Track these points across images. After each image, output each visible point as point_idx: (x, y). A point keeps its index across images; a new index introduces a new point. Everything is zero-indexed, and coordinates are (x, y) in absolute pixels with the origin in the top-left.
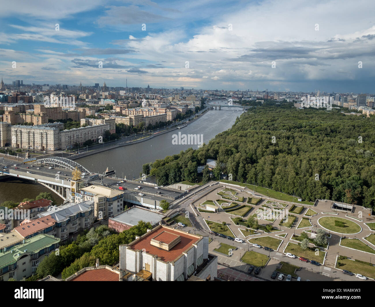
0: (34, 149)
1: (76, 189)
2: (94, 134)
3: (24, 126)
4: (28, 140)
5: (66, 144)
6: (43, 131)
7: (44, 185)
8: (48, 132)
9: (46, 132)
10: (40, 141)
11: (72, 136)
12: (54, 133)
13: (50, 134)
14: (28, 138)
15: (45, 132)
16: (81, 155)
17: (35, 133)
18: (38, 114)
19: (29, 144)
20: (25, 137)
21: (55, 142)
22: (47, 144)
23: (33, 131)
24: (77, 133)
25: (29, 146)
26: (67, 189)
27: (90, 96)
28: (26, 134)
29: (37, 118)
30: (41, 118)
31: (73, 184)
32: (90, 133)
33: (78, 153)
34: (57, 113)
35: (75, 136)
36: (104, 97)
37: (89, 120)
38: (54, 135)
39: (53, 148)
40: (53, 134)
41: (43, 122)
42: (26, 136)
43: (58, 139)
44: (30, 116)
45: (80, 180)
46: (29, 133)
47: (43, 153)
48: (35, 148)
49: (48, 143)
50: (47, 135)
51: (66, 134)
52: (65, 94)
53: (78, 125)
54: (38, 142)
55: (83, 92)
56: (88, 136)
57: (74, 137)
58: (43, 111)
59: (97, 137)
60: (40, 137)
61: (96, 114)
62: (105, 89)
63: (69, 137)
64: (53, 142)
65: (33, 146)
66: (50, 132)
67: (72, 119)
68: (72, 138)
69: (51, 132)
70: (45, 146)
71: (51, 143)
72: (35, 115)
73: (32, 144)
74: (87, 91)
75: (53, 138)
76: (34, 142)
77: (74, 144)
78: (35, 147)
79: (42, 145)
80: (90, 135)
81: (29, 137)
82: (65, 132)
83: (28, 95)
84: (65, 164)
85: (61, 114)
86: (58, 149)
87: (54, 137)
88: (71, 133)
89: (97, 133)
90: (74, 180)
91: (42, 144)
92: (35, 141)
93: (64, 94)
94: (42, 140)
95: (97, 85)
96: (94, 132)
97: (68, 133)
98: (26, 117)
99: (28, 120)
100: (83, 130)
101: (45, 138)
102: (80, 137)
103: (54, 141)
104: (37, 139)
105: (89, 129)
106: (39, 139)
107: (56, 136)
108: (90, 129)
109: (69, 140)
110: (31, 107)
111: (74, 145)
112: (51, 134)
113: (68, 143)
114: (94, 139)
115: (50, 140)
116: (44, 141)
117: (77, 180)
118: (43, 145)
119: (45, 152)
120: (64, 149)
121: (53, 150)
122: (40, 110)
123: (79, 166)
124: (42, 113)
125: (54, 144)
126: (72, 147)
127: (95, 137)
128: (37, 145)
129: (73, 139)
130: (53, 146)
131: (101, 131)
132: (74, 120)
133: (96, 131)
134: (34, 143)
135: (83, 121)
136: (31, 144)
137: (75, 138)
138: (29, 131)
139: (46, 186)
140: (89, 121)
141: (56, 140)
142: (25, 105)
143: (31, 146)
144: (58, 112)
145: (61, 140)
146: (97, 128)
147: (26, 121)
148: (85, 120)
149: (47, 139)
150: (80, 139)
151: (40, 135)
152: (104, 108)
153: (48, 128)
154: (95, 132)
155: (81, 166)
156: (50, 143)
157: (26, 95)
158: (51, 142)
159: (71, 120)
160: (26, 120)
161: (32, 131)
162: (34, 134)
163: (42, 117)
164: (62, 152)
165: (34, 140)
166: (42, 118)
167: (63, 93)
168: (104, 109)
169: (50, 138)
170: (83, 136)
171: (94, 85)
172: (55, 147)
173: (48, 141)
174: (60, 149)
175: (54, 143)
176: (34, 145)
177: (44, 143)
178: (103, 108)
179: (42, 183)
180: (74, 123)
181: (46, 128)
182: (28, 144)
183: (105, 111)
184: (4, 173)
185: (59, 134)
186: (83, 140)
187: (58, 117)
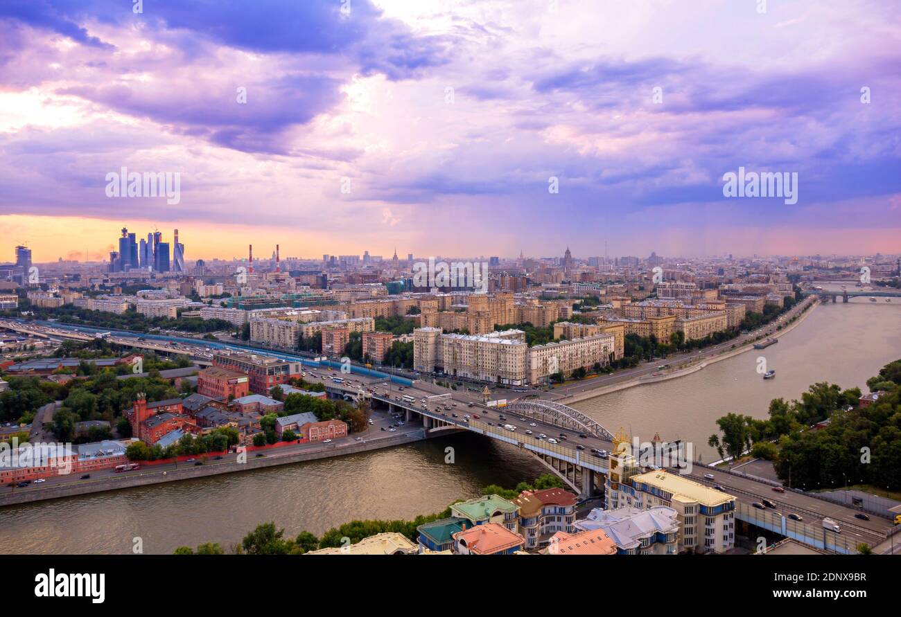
0: (482, 380)
1: (623, 476)
2: (587, 355)
4: (471, 363)
5: (539, 373)
10: (494, 366)
14: (471, 359)
15: (502, 348)
20: (466, 355)
21: (520, 368)
22: (505, 373)
23: (481, 346)
29: (475, 320)
31: (614, 464)
32: (579, 352)
37: (570, 327)
42: (468, 355)
46: (473, 349)
48: (484, 379)
50: (505, 354)
53: (551, 336)
54: (490, 368)
56: (577, 359)
59: (591, 361)
60: (494, 358)
63: (544, 359)
64: (517, 368)
65: (480, 374)
66: (511, 349)
67: (532, 322)
70: (501, 375)
72: (471, 315)
76: (482, 366)
78: (484, 377)
79: (496, 374)
80: (579, 356)
81: (474, 358)
82: (537, 350)
85: (512, 314)
89: (591, 354)
91: (496, 371)
92: (485, 365)
96: (587, 351)
99: (459, 325)
100: (568, 348)
101: (503, 360)
107: (521, 357)
112: (514, 352)
113: (541, 372)
114: (588, 365)
115: (511, 364)
116: (501, 367)
118: (499, 374)
125: (519, 373)
127: (589, 361)
128: (488, 372)
131: (599, 349)
133: (591, 350)
134: (482, 369)
135: (558, 329)
136: (476, 371)
141: (522, 364)
142: (444, 295)
145: (530, 366)
146: (592, 343)
148: (562, 326)
149: (505, 362)
154: (589, 351)
161: (479, 346)
162: (482, 351)
163: (483, 318)
165: (482, 362)
169: (511, 360)
170: (567, 359)
175: (518, 370)
176: (482, 373)
177: (501, 370)
182: (471, 370)
183: (587, 307)
184: (458, 425)
185: (526, 352)
186: (567, 366)
187: (507, 319)
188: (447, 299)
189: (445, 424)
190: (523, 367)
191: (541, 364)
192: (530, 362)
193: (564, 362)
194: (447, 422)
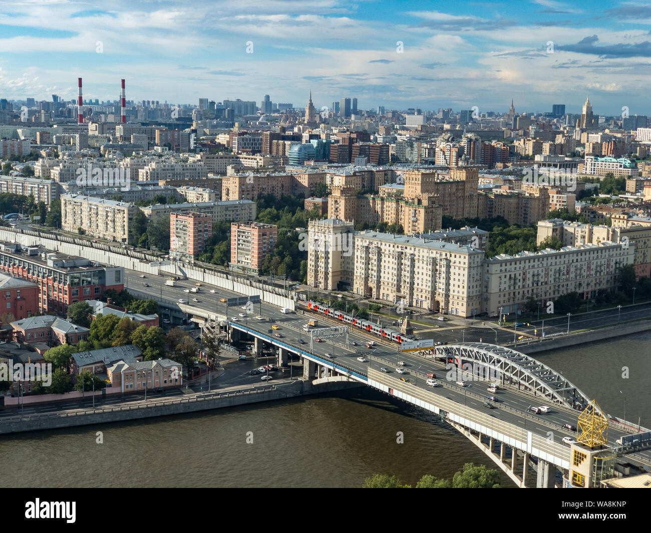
0: (411, 305)
1: (591, 479)
2: (585, 274)
3: (388, 236)
4: (395, 278)
5: (502, 299)
6: (438, 256)
7: (466, 434)
8: (453, 259)
9: (446, 259)
10: (430, 284)
11: (520, 278)
12: (470, 263)
13: (457, 264)
14: (395, 272)
15: (444, 256)
16: (550, 344)
17: (416, 258)
18: (416, 201)
19: (399, 290)
20: (389, 265)
21: (471, 290)
22: (447, 296)
23: (412, 252)
24: (533, 266)
25: (399, 294)
26: (540, 464)
27: (546, 146)
28: (391, 260)
29: (412, 211)
30: (422, 211)
31: (579, 458)
32: (572, 269)
33: (539, 335)
34: (464, 197)
35: (529, 276)
36: (588, 149)
37: (565, 227)
38: (470, 267)
39: (464, 308)
40: (466, 266)
41: (430, 225)
42: (391, 265)
43: (478, 283)
44: (394, 205)
45: (601, 447)
46: (400, 256)
47: (434, 322)
48: (414, 304)
49: (451, 292)
50: (448, 266)
51: (503, 268)
52: (476, 140)
53: (529, 240)
54: (424, 287)
55: (521, 132)
56: (567, 280)
57: (524, 280)
58: (427, 191)
59: (593, 284)
60: (430, 273)
61: (578, 207)
62: (589, 123)
63: (510, 278)
64: (465, 290)
65: (408, 297)
66: (457, 259)
67: (506, 218)
68: (520, 284)
69: (462, 260)
70: (440, 299)
71: (461, 294)
72: (407, 202)
73: (405, 290)
74: (532, 129)
75: (466, 278)
76: (412, 284)
77: (525, 301)
78: (414, 301)
79: (433, 298)
80: (572, 275)
81: (399, 270)
82: (501, 263)
83: (376, 139)
84: (522, 373)
85: (475, 201)
86: (479, 313)
87: (469, 276)
88: (518, 265)
89: (593, 272)
90: (583, 446)
91: (433, 293)
92: (416, 281)
93: (474, 138)
94: (434, 282)
95: (559, 110)
96: (585, 268)
97: (508, 267)
98: (382, 208)
99: (389, 218)
100: (554, 260)
101: (443, 275)
102: (542, 280)
103: (469, 287)
104: (420, 276)
105: (571, 258)
106: (425, 277)
107: (474, 272)
108: (575, 258)
109: (510, 287)
110: (389, 176)
111: (523, 304)
112: (462, 265)
113: (506, 298)
114: (586, 290)
115: (457, 283)
116: (441, 286)
117: (593, 449)
118: (438, 298)
119: (441, 318)
120: (498, 317)
121: (464, 315)
122: (419, 188)
123: (567, 385)
124: (426, 195)
125: (468, 297)
126: (519, 313)
127: (588, 284)
128: (420, 295)
129: (524, 286)
130: (465, 304)
131: (608, 265)
132: (511, 222)
133: (593, 267)
134: (412, 289)
135: (545, 230)
136: (402, 291)
137: (529, 282)
138: (399, 250)
139: (472, 438)
140: (562, 228)
141: (475, 284)
142: (374, 169)
143: (404, 298)
144: (467, 194)
145: (486, 287)
146: (596, 255)
147: (383, 219)
148: (551, 225)
149: (448, 278)
150: (544, 287)
151: (430, 267)
152: (599, 185)
153: (453, 246)
154: (589, 268)
155: (572, 386)
156: (456, 293)
157: (370, 141)
158: (461, 290)
159: (502, 221)
160: (382, 215)
161: (409, 251)
162: (413, 260)
163: (425, 208)
164: (490, 325)
165: (412, 278)
166: (426, 212)
167: (469, 135)
168: (596, 191)
169: (457, 277)
170: (551, 279)
171: (551, 111)
172: (471, 308)
173: (451, 288)
174: (483, 315)
175: (468, 293)
176: (412, 295)
177: (440, 291)
178: (595, 185)
179: (457, 427)
180: (513, 233)
181: (448, 245)
182: (395, 289)
183: (602, 196)
184: (352, 376)
185: (482, 265)
186: (551, 291)
187: (467, 210)
188: (377, 176)
189: (335, 374)
190: (479, 288)
191: (507, 286)
192: (487, 282)
193: (546, 283)
194: (337, 370)
